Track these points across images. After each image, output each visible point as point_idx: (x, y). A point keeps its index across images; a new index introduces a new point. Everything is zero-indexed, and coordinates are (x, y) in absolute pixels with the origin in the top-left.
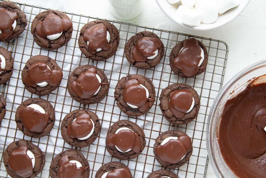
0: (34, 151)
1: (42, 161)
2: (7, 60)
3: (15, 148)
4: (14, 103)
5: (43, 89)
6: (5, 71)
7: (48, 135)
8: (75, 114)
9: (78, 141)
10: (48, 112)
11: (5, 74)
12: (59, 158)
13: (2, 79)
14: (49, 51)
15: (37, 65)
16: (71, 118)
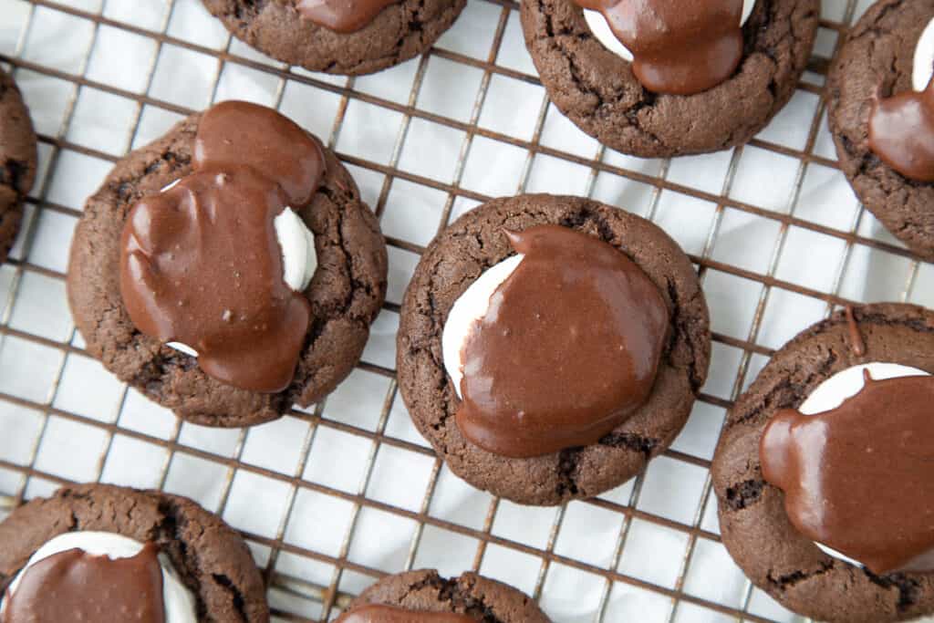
0: (808, 369)
1: (896, 321)
2: (75, 521)
3: (769, 509)
4: (424, 518)
5: (335, 255)
6: (163, 540)
7: (696, 267)
8: (556, 27)
9: (763, 18)
10: (513, 231)
11: (183, 546)
12: (884, 181)
13: (219, 571)
14: (42, 204)
15: (134, 263)
16: (581, 61)
